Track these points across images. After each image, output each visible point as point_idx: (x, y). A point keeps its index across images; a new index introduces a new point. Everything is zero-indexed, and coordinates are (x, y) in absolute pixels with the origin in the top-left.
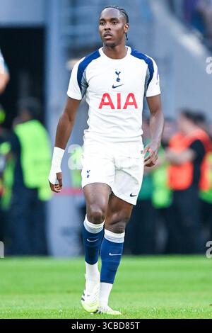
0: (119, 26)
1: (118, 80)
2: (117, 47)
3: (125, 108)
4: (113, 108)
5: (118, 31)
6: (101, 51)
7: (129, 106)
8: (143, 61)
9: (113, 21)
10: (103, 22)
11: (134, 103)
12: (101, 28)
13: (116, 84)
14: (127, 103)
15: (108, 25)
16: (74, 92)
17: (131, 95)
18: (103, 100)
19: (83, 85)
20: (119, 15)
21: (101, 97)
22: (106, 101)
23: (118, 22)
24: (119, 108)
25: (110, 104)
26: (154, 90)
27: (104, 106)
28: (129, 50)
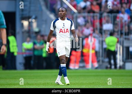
0: (64, 12)
1: (64, 26)
2: (64, 18)
3: (66, 33)
4: (63, 33)
5: (63, 14)
6: (59, 18)
7: (67, 32)
8: (70, 21)
9: (62, 11)
10: (60, 11)
11: (68, 31)
12: (59, 13)
13: (63, 27)
14: (66, 32)
15: (61, 12)
16: (52, 28)
17: (67, 29)
18: (60, 31)
19: (55, 27)
20: (64, 10)
21: (60, 30)
22: (61, 31)
23: (64, 11)
24: (64, 33)
25: (62, 32)
26: (73, 28)
27: (61, 32)
28: (66, 18)
